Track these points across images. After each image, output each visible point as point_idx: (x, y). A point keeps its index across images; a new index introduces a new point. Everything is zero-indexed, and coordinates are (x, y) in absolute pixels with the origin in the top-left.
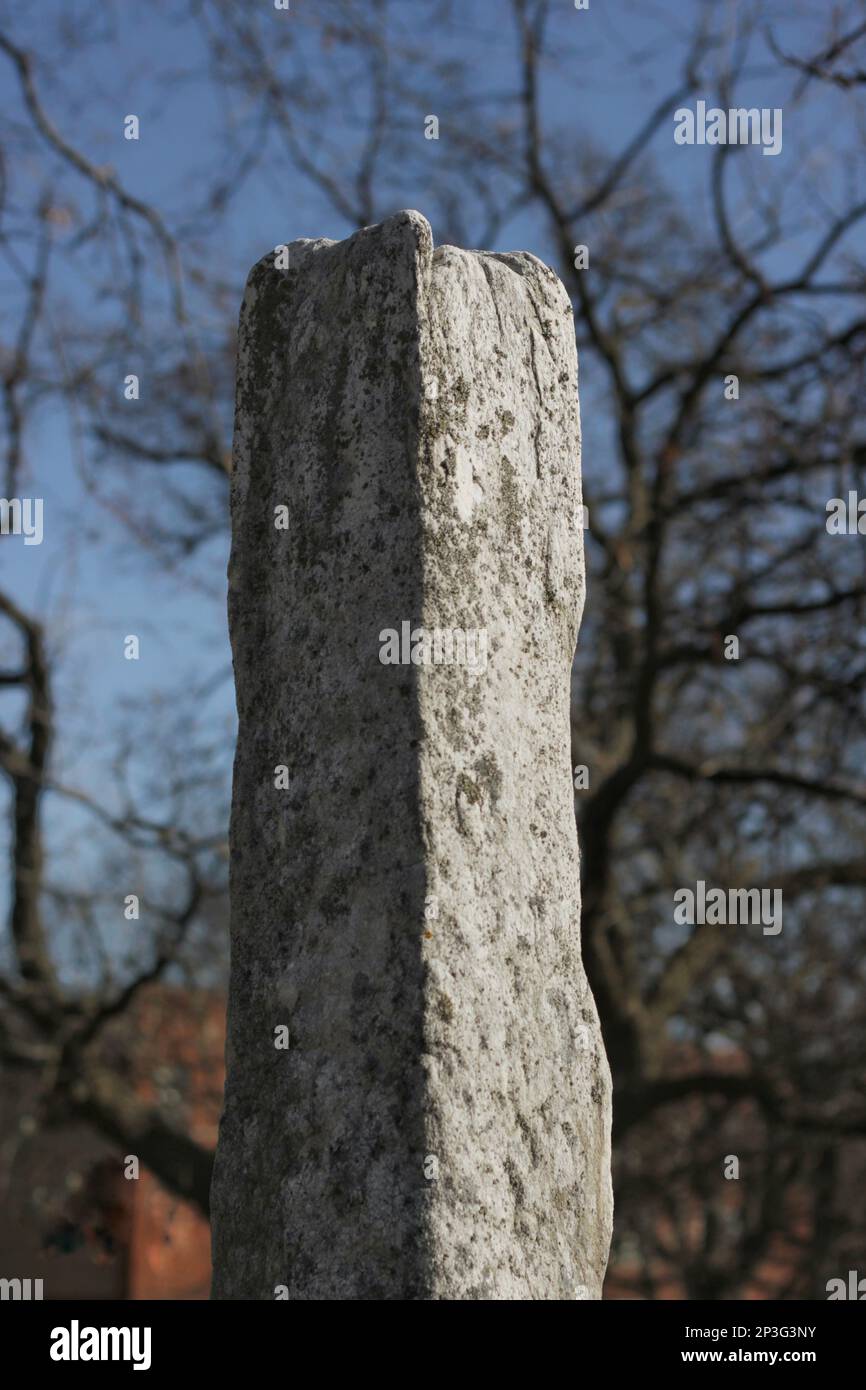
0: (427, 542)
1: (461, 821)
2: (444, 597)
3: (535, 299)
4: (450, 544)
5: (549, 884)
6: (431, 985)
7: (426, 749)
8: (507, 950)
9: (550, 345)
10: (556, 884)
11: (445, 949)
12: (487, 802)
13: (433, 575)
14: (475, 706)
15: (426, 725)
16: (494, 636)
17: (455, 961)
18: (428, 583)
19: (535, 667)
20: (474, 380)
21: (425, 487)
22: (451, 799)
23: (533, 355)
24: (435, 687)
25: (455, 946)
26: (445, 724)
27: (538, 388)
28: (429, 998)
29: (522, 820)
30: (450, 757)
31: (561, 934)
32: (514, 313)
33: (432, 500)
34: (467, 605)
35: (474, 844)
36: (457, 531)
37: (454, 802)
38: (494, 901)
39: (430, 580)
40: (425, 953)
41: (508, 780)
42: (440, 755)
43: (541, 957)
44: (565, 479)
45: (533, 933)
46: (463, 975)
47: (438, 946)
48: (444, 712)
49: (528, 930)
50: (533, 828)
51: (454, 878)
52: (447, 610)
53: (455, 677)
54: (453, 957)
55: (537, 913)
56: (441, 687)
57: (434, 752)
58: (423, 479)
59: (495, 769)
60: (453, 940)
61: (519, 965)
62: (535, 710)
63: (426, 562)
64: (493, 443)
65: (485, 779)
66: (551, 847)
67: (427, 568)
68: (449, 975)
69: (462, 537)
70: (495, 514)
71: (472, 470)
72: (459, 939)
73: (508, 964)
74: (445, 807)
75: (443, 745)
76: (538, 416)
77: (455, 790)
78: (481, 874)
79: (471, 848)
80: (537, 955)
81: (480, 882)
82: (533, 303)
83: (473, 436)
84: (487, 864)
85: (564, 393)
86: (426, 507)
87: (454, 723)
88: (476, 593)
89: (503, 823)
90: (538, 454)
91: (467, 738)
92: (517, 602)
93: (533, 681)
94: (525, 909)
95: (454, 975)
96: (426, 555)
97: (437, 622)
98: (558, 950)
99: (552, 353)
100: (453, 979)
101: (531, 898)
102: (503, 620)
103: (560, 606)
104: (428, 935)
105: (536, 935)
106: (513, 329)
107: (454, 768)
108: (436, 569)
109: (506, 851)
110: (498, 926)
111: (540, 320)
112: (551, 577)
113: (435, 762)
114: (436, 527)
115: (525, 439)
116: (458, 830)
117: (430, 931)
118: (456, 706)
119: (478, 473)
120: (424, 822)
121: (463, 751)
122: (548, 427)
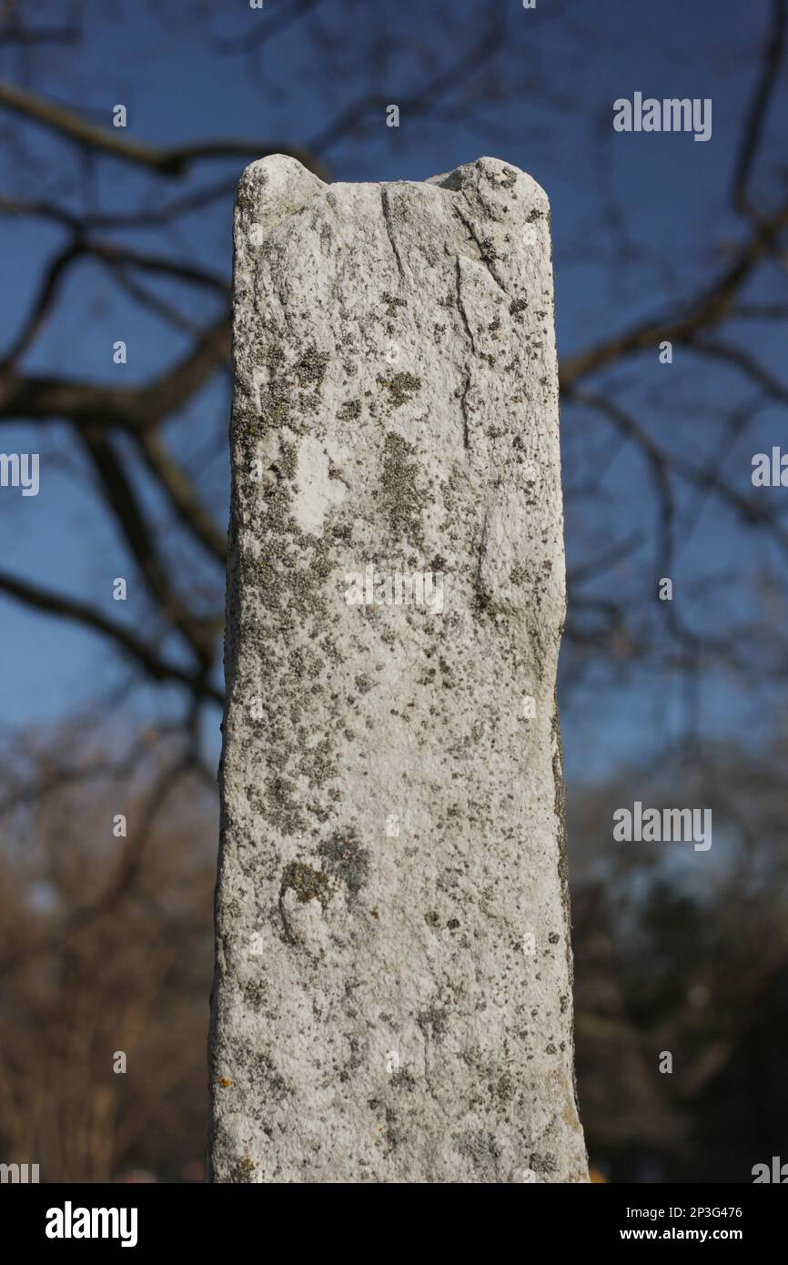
0: (245, 572)
1: (287, 926)
2: (269, 636)
3: (467, 217)
4: (280, 567)
5: (459, 990)
6: (220, 1149)
7: (231, 840)
8: (371, 1089)
9: (493, 271)
10: (474, 988)
11: (254, 1099)
12: (341, 894)
13: (252, 612)
14: (321, 769)
15: (230, 809)
16: (360, 673)
17: (271, 1113)
18: (246, 623)
19: (443, 701)
20: (338, 348)
21: (245, 502)
22: (272, 900)
23: (458, 290)
24: (250, 757)
25: (270, 1093)
26: (266, 802)
27: (467, 330)
28: (219, 1167)
29: (409, 910)
30: (273, 844)
31: (479, 1056)
32: (425, 244)
33: (253, 517)
34: (307, 640)
35: (308, 954)
36: (292, 548)
37: (277, 903)
38: (350, 1026)
39: (249, 620)
40: (218, 1108)
41: (383, 860)
42: (253, 844)
43: (440, 1092)
44: (518, 439)
45: (421, 1062)
46: (283, 1131)
47: (242, 1095)
48: (263, 787)
49: (412, 1058)
50: (433, 919)
51: (273, 1002)
52: (273, 654)
53: (282, 738)
54: (267, 1108)
55: (430, 1032)
56: (260, 755)
57: (246, 842)
58: (244, 492)
59: (355, 849)
60: (267, 1085)
61: (394, 1106)
62: (438, 759)
63: (244, 597)
64: (370, 420)
65: (337, 864)
66: (470, 936)
67: (244, 604)
68: (260, 1134)
69: (302, 554)
70: (368, 513)
71: (327, 463)
72: (277, 1083)
73: (372, 1108)
74: (262, 910)
75: (261, 828)
76: (467, 368)
77: (280, 886)
78: (326, 991)
79: (303, 959)
80: (431, 1089)
81: (323, 1001)
82: (465, 223)
83: (333, 420)
84: (337, 978)
85: (519, 327)
86: (246, 526)
87: (280, 798)
88: (328, 622)
89: (371, 918)
90: (465, 417)
91: (304, 814)
92: (409, 621)
93: (439, 720)
94: (411, 1029)
95: (268, 1132)
96: (244, 588)
97: (258, 671)
98: (477, 1078)
99: (497, 279)
100: (266, 1137)
101: (420, 1014)
102: (381, 650)
103: (504, 610)
104: (224, 1084)
105: (427, 1063)
106: (424, 262)
107: (278, 858)
108: (257, 604)
109: (374, 955)
110: (353, 1058)
111: (478, 242)
112: (484, 574)
113: (246, 855)
114: (257, 548)
115: (442, 403)
116: (283, 939)
117: (227, 1078)
118: (285, 776)
119: (337, 465)
120: (220, 937)
121: (298, 834)
122: (483, 377)
